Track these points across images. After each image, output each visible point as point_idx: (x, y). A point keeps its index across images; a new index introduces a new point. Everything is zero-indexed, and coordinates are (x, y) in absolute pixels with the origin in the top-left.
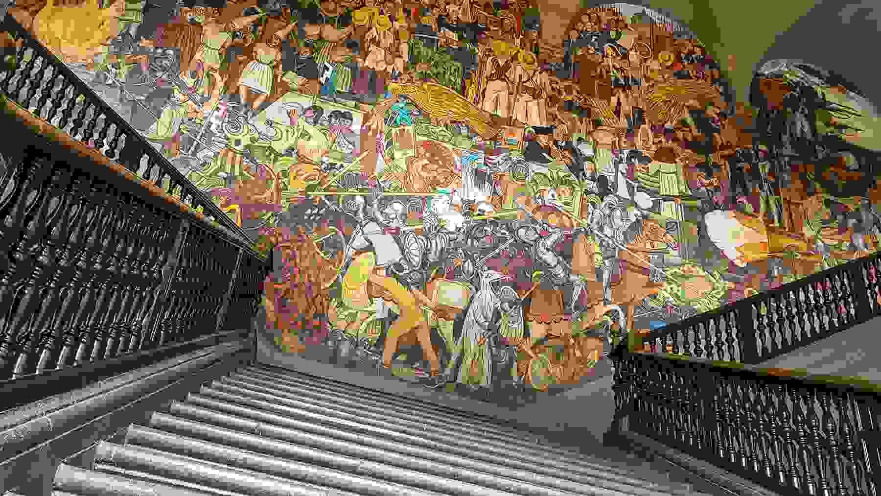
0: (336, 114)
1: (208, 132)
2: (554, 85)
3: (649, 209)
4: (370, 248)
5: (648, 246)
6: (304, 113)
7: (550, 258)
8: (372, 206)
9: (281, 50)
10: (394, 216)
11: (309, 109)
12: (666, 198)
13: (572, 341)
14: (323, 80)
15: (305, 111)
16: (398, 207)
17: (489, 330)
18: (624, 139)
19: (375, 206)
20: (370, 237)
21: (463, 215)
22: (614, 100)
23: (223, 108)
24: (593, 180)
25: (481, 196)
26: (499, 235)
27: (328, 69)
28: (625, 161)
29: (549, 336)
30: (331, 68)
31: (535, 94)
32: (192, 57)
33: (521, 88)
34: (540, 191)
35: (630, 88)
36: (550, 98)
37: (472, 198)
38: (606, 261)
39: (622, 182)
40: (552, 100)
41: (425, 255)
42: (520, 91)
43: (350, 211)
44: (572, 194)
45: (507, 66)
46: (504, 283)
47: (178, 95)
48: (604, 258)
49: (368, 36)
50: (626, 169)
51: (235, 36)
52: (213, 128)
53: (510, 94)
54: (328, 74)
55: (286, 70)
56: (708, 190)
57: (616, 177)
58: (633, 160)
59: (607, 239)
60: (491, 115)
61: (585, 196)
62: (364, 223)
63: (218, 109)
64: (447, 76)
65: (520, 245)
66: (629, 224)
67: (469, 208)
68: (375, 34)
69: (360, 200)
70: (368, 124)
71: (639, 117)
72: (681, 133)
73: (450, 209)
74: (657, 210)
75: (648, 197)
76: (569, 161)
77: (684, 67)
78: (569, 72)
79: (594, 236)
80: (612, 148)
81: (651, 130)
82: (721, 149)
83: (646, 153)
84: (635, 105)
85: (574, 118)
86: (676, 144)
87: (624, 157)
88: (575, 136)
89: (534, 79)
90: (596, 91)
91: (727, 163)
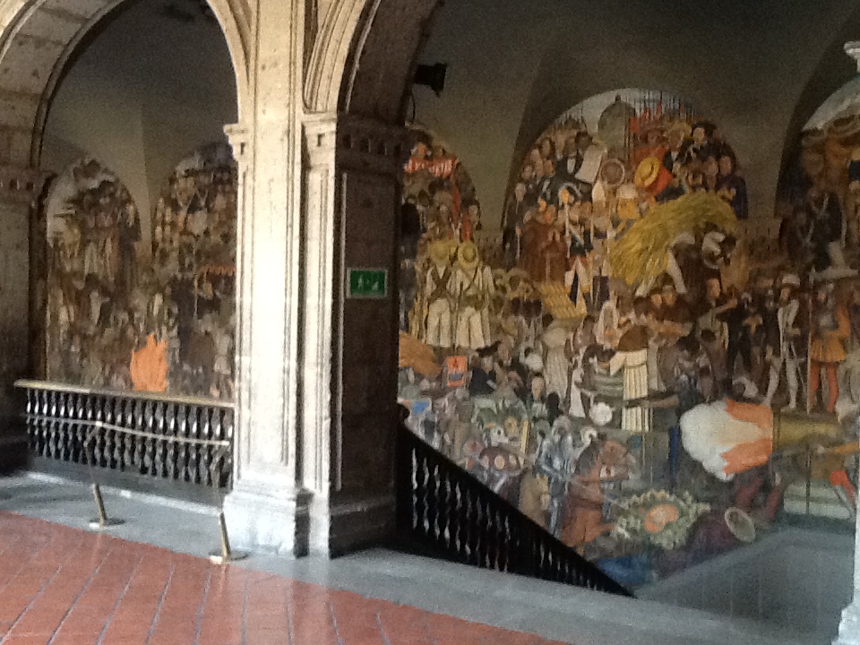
3: (609, 425)
22: (569, 277)
24: (542, 399)
33: (466, 300)
34: (486, 430)
36: (494, 302)
38: (555, 501)
40: (497, 304)
44: (518, 425)
45: (447, 275)
48: (552, 498)
53: (451, 312)
58: (591, 360)
59: (555, 474)
66: (582, 449)
74: (617, 423)
75: (608, 408)
76: (515, 385)
77: (675, 176)
78: (515, 255)
79: (542, 473)
80: (565, 352)
81: (617, 306)
82: (717, 305)
83: (607, 346)
84: (597, 274)
85: (521, 322)
86: (651, 316)
87: (580, 358)
88: (523, 348)
89: (476, 282)
90: (548, 269)
91: (725, 325)
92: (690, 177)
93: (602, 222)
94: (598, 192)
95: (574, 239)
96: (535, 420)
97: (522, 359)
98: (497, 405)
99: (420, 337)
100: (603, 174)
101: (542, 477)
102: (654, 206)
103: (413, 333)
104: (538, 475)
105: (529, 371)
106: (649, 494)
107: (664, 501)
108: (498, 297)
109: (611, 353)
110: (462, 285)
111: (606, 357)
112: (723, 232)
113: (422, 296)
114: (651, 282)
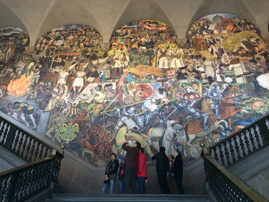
0: (107, 85)
1: (65, 104)
2: (185, 52)
3: (231, 82)
4: (124, 125)
5: (233, 95)
6: (96, 89)
7: (192, 110)
8: (123, 111)
9: (85, 72)
10: (131, 112)
11: (97, 86)
12: (238, 76)
13: (207, 137)
14: (100, 76)
15: (96, 88)
16: (132, 109)
17: (172, 141)
18: (216, 61)
19: (124, 111)
20: (124, 121)
21: (157, 105)
22: (210, 49)
23: (69, 95)
24: (206, 78)
25: (162, 97)
26: (171, 108)
27: (102, 72)
28: (218, 69)
29: (197, 138)
30: (103, 72)
31: (178, 57)
32: (56, 83)
33: (172, 56)
34: (185, 89)
35: (216, 43)
36: (184, 56)
37: (159, 98)
38: (216, 106)
39: (218, 76)
40: (185, 57)
41: (144, 122)
42: (172, 57)
43: (116, 115)
44: (198, 86)
45: (166, 51)
46: (176, 123)
47: (53, 95)
48: (215, 105)
49: (114, 58)
50: (219, 71)
51: (69, 72)
52: (66, 102)
53: (168, 60)
54: (102, 74)
55: (88, 77)
56: (256, 69)
57: (215, 75)
58: (221, 67)
59: (215, 98)
60: (162, 69)
61: (203, 85)
62: (121, 117)
63: (67, 96)
64: (144, 62)
65: (180, 109)
66: (224, 90)
67: (158, 102)
68: (117, 56)
69: (118, 110)
70: (118, 85)
71: (221, 51)
72: (241, 52)
73: (152, 104)
74: (235, 82)
75: (230, 78)
76: (195, 76)
77: (238, 28)
78: (190, 45)
79: (209, 98)
80: (212, 66)
81: (227, 55)
82: (259, 52)
83: (226, 63)
84: (219, 48)
85: (195, 60)
86: (239, 56)
87: (217, 67)
88: (196, 66)
89: (177, 52)
90: (202, 48)
91: (263, 56)
92: (242, 28)
93: (218, 38)
94: (216, 32)
95: (210, 41)
96: (204, 84)
97: (196, 69)
98: (189, 81)
99: (156, 66)
100: (216, 28)
101: (210, 99)
102: (234, 34)
103: (153, 66)
104: (208, 99)
105: (199, 71)
106: (251, 99)
107: (257, 100)
108: (185, 55)
109: (228, 65)
110: (171, 53)
111: (227, 66)
112: (255, 38)
113: (156, 57)
114: (237, 49)
